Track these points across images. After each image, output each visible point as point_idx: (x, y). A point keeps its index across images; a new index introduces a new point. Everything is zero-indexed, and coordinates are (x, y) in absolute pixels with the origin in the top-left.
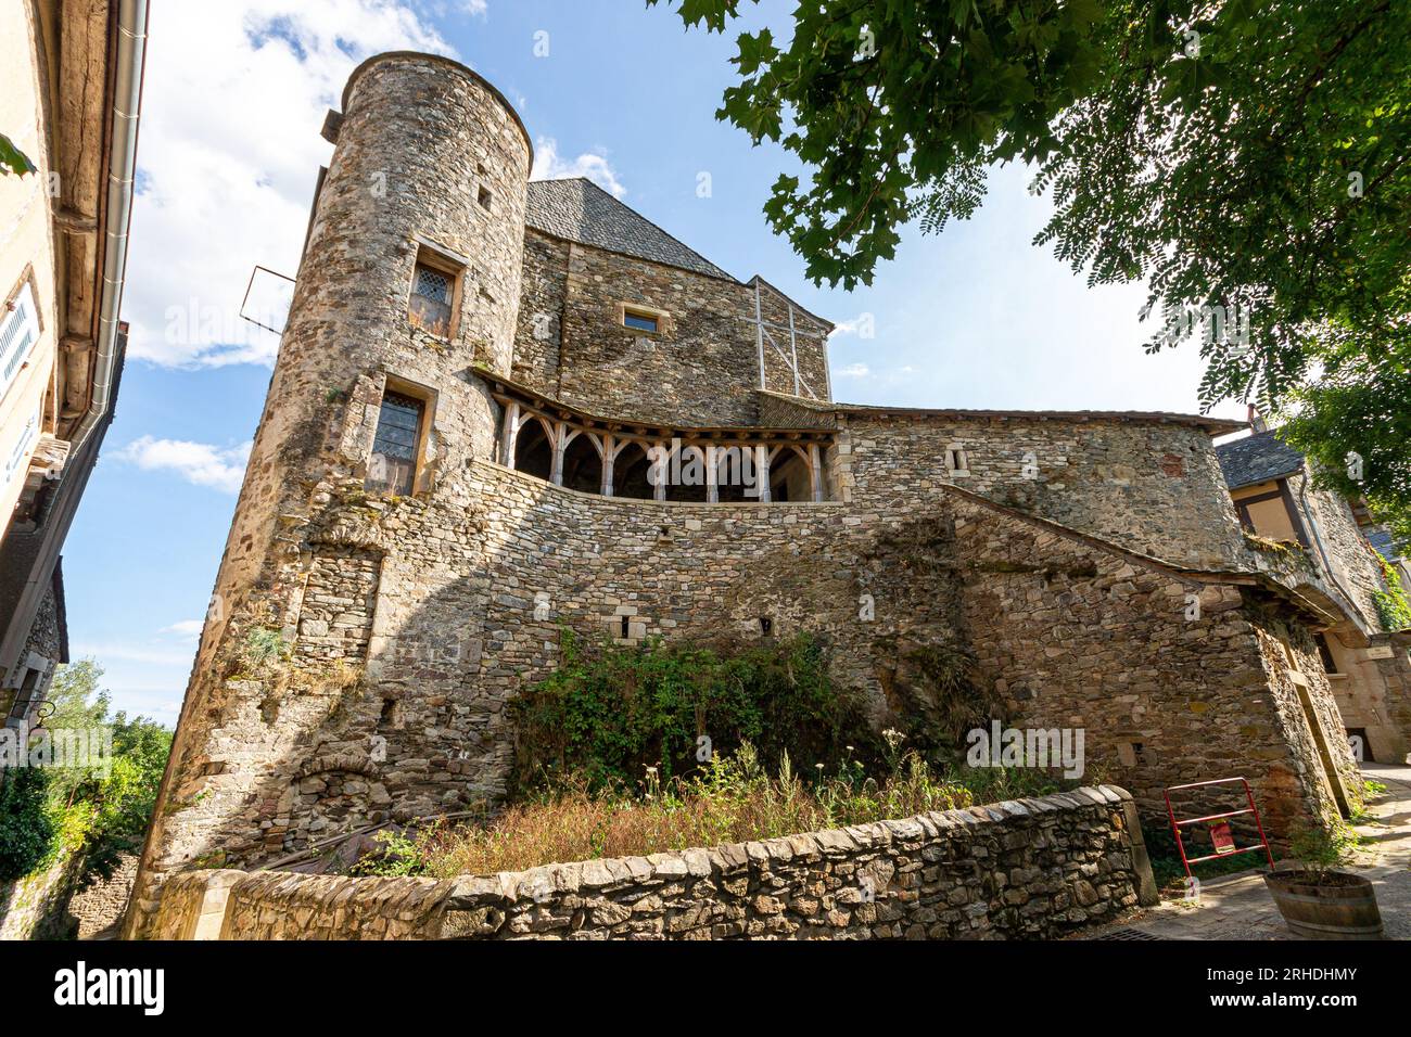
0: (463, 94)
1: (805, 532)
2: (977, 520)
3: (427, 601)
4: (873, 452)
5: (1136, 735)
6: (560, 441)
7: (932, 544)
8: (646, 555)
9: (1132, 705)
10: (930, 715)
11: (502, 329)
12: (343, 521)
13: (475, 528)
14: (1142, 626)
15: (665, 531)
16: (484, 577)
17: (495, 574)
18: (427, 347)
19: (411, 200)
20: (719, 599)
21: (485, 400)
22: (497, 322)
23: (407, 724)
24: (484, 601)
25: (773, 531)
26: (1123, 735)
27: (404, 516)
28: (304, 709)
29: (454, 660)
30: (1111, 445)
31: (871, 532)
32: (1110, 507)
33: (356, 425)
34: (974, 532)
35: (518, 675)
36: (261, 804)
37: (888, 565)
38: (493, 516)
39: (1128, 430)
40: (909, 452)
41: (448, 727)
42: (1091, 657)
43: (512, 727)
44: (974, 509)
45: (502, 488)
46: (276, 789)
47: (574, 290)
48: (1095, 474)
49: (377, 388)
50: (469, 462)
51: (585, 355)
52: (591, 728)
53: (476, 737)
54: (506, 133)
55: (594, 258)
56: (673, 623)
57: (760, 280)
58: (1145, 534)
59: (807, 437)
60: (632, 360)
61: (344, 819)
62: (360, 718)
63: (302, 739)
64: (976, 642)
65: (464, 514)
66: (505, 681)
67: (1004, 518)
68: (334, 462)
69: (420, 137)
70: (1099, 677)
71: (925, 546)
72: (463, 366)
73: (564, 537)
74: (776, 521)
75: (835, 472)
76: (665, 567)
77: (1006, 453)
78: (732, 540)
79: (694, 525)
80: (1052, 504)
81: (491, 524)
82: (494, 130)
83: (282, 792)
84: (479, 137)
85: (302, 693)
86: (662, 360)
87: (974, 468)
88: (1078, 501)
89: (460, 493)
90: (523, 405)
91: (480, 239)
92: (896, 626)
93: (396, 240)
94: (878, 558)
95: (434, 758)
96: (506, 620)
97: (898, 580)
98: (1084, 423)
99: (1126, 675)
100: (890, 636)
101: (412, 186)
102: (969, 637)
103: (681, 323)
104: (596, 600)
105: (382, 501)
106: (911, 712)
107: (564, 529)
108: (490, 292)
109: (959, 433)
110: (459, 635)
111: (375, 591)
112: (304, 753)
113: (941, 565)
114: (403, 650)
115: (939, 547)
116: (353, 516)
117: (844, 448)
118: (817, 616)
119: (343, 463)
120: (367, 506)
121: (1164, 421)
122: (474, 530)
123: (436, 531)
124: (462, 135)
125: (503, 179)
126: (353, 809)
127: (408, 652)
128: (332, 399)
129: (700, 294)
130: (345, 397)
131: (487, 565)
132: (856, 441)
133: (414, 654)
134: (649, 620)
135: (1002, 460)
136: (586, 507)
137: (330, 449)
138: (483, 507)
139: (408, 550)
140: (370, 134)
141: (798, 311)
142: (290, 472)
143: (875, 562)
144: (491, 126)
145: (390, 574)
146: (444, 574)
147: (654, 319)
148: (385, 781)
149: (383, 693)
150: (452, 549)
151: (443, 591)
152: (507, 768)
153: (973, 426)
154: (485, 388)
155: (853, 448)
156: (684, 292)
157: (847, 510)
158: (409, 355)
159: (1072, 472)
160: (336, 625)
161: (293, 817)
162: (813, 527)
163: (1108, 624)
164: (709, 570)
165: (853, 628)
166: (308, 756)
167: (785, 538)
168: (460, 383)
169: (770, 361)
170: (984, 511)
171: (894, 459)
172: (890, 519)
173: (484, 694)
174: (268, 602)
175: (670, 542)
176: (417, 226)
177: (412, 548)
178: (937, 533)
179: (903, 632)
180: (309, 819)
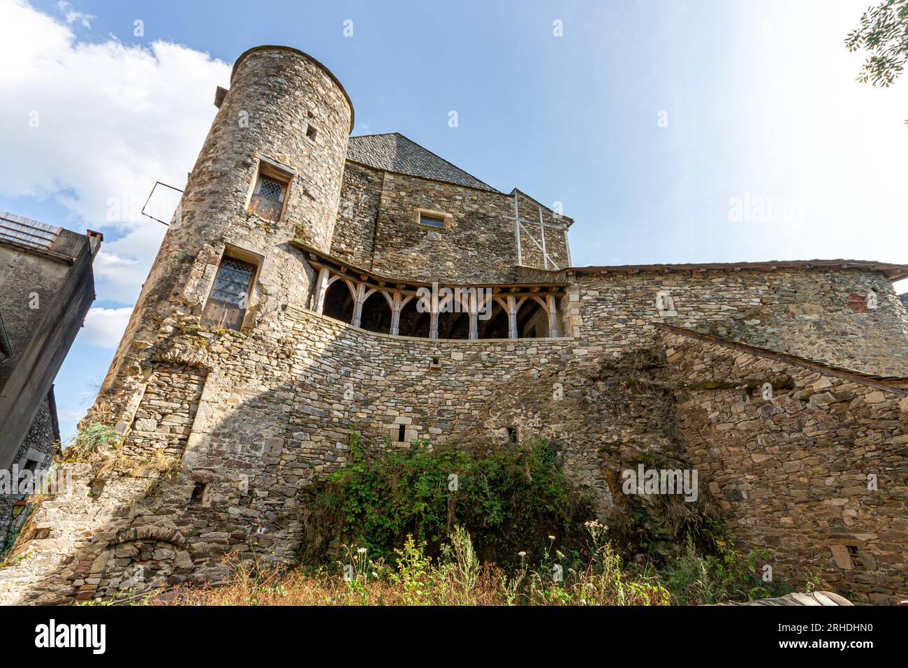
0: (300, 68)
1: (543, 361)
2: (684, 349)
3: (240, 408)
4: (596, 299)
5: (850, 538)
6: (360, 296)
7: (647, 368)
8: (421, 379)
9: (842, 508)
10: (651, 512)
11: (320, 219)
12: (177, 345)
13: (285, 354)
14: (844, 432)
15: (436, 361)
16: (289, 391)
17: (299, 389)
18: (258, 227)
19: (257, 132)
20: (475, 412)
21: (302, 265)
22: (316, 213)
23: (214, 503)
24: (288, 409)
25: (518, 360)
26: (835, 537)
27: (227, 344)
28: (125, 488)
29: (259, 454)
30: (799, 288)
31: (596, 360)
32: (803, 338)
33: (197, 278)
34: (682, 358)
35: (311, 468)
36: (77, 565)
37: (611, 385)
38: (300, 346)
39: (814, 276)
40: (625, 299)
41: (249, 507)
42: (797, 462)
43: (303, 509)
44: (681, 339)
45: (309, 327)
46: (92, 553)
47: (385, 201)
48: (786, 311)
49: (216, 253)
50: (284, 307)
51: (391, 244)
52: (364, 512)
53: (272, 516)
54: (331, 94)
55: (400, 181)
56: (439, 431)
57: (518, 192)
58: (838, 359)
59: (544, 290)
60: (424, 246)
61: (151, 581)
62: (173, 497)
63: (121, 512)
64: (689, 450)
65: (277, 344)
66: (301, 472)
67: (706, 345)
68: (179, 304)
69: (268, 95)
70: (806, 480)
71: (641, 370)
72: (286, 240)
73: (358, 364)
74: (521, 353)
75: (568, 315)
76: (435, 388)
77: (707, 297)
78: (486, 367)
79: (458, 356)
80: (750, 336)
81: (298, 352)
82: (322, 92)
83: (97, 556)
84: (310, 95)
85: (124, 475)
86: (446, 246)
87: (679, 309)
88: (773, 333)
89: (275, 329)
90: (332, 270)
91: (306, 158)
92: (619, 435)
93: (243, 157)
94: (603, 381)
95: (235, 532)
96: (305, 424)
97: (619, 397)
98: (774, 271)
99: (832, 479)
100: (614, 443)
101: (259, 124)
102: (683, 446)
103: (460, 221)
104: (380, 412)
105: (210, 332)
106: (634, 509)
107: (358, 358)
108: (311, 193)
109: (666, 283)
110: (265, 434)
111: (198, 399)
112: (121, 524)
113: (655, 386)
114: (215, 445)
115: (653, 371)
116: (186, 342)
117: (573, 297)
118: (553, 426)
119: (185, 305)
120: (198, 336)
121: (845, 267)
122: (284, 356)
123: (253, 355)
124: (297, 93)
125: (327, 122)
126: (159, 572)
127: (220, 446)
128: (183, 261)
129: (475, 202)
130: (191, 259)
131: (292, 382)
132: (583, 291)
133: (225, 447)
134: (420, 428)
135: (703, 302)
136: (376, 343)
137: (176, 294)
138: (292, 340)
139: (228, 369)
140: (237, 95)
141: (546, 212)
142: (147, 311)
143: (600, 384)
144: (320, 89)
145: (211, 386)
146: (257, 386)
147: (441, 219)
148: (190, 549)
149: (194, 478)
150: (265, 369)
151: (254, 400)
152: (296, 543)
153: (678, 278)
154: (302, 256)
155: (581, 297)
156: (463, 201)
157: (576, 343)
158: (244, 232)
159: (766, 310)
160: (163, 423)
161: (105, 576)
162: (549, 357)
163: (809, 431)
164: (468, 390)
165: (582, 436)
166: (124, 526)
167: (528, 365)
168: (281, 251)
169: (525, 245)
170: (689, 340)
171: (614, 304)
172: (611, 350)
173: (282, 481)
174: (112, 404)
175: (439, 369)
176: (259, 149)
177: (232, 367)
178: (652, 361)
179: (625, 440)
180: (120, 579)
